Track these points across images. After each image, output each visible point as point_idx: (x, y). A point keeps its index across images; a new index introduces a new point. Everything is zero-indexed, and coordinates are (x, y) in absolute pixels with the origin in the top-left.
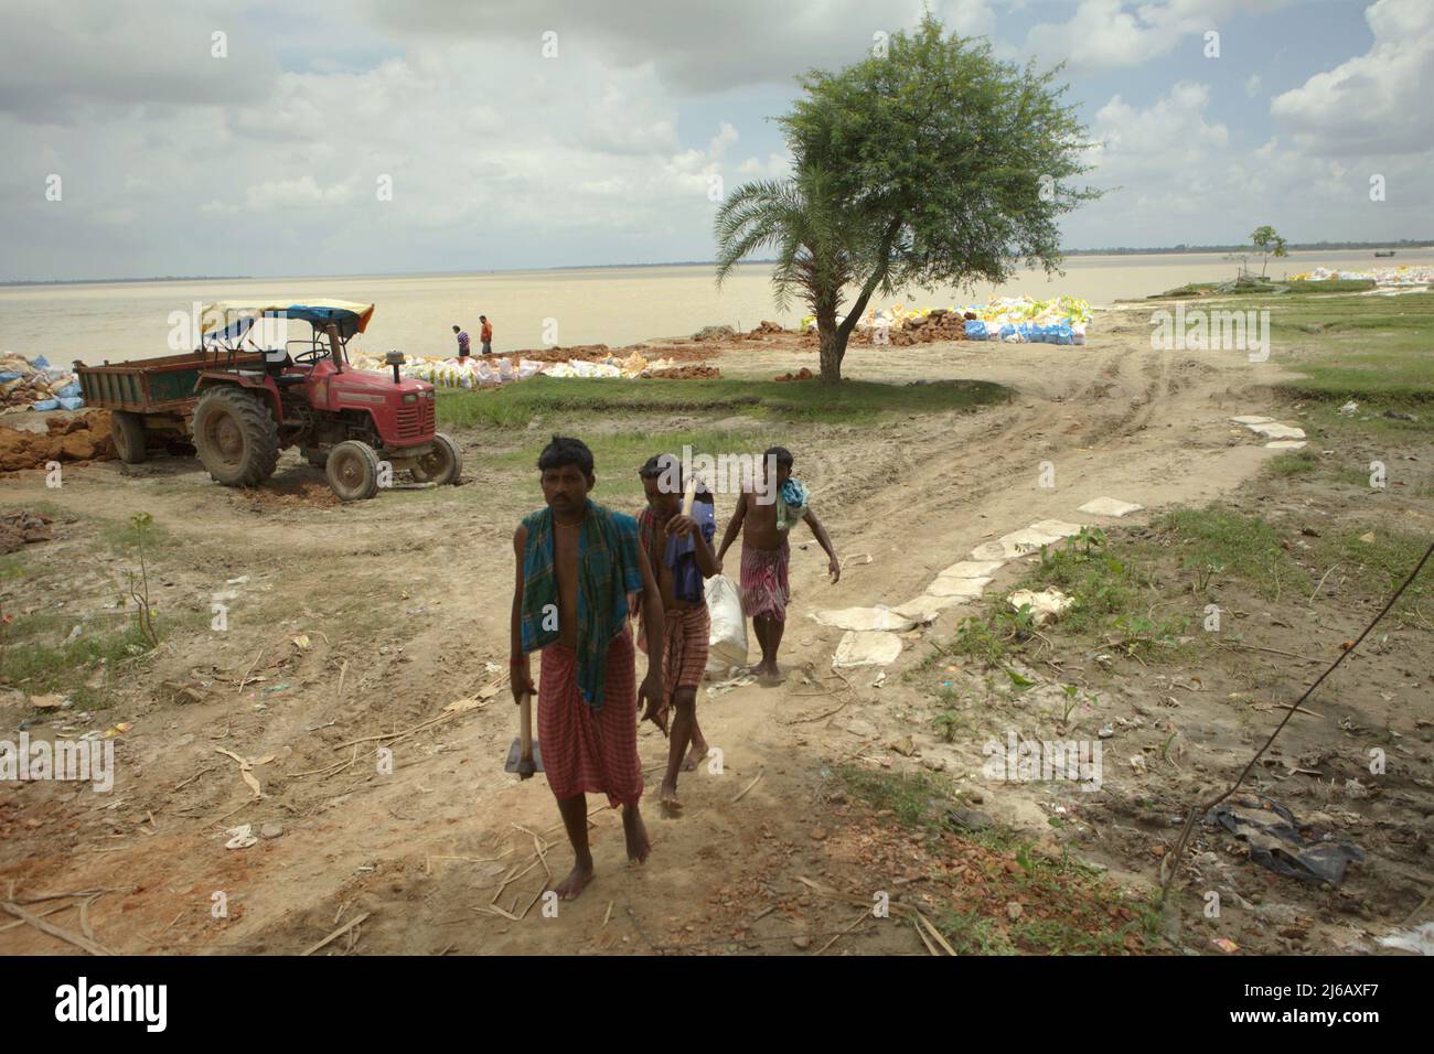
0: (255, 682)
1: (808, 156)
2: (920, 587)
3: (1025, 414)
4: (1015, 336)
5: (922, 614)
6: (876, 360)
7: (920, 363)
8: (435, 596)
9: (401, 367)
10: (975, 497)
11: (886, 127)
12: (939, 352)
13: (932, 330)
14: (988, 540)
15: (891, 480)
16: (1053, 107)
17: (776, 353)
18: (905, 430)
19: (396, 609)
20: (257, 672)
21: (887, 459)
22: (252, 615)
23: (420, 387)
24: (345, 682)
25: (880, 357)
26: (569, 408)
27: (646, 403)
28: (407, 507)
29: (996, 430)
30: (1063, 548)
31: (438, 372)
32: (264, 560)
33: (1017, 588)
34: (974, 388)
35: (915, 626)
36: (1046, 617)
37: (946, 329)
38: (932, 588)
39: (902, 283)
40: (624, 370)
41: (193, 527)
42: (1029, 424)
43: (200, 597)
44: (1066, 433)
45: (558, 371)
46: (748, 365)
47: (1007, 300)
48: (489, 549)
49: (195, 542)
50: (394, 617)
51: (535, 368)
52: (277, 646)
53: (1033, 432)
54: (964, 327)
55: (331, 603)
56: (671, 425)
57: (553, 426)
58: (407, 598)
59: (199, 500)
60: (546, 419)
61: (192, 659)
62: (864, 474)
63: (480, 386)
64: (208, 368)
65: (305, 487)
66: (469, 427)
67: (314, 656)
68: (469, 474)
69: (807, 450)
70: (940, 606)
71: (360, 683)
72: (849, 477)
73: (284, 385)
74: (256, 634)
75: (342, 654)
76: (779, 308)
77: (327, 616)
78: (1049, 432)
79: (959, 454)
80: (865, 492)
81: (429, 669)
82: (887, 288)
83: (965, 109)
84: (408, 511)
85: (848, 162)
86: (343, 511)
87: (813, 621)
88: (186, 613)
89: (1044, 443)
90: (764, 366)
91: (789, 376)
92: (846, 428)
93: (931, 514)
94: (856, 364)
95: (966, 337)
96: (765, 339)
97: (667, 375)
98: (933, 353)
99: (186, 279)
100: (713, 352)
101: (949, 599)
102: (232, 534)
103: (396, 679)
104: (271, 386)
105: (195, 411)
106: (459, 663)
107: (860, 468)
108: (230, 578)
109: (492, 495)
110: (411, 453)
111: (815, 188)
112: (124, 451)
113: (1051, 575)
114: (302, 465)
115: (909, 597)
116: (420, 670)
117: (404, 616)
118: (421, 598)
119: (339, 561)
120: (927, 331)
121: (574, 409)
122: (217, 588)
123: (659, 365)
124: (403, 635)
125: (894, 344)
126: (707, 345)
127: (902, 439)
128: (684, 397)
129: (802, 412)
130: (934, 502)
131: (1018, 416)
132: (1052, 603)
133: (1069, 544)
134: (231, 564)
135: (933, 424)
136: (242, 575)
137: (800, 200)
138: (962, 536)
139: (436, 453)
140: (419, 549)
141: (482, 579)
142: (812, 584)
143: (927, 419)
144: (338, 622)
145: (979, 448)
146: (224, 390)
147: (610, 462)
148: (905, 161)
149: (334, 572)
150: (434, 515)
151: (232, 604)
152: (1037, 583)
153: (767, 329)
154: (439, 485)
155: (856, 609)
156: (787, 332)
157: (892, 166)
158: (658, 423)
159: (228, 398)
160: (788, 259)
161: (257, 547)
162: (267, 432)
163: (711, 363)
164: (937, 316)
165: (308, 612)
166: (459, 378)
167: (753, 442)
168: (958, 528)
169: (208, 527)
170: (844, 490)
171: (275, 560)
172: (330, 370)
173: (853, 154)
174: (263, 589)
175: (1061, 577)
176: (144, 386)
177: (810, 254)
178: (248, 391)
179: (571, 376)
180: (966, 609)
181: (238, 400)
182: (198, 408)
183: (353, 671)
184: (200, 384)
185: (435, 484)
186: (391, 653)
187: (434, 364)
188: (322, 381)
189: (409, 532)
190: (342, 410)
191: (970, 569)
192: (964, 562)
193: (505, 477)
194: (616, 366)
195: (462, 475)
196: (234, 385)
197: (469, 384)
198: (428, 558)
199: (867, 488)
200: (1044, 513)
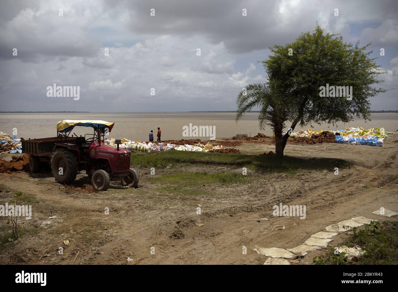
0: (46, 256)
1: (272, 75)
2: (302, 241)
3: (356, 173)
4: (355, 142)
5: (301, 253)
6: (300, 149)
7: (317, 151)
8: (116, 229)
9: (120, 145)
10: (331, 205)
11: (302, 66)
12: (325, 147)
13: (322, 139)
14: (333, 223)
15: (298, 196)
16: (366, 59)
17: (262, 145)
18: (307, 176)
19: (102, 233)
20: (48, 252)
21: (298, 188)
22: (53, 231)
23: (126, 152)
24: (76, 260)
25: (301, 148)
26: (182, 162)
27: (209, 161)
28: (116, 195)
29: (342, 179)
30: (364, 229)
31: (139, 146)
32: (64, 210)
33: (342, 245)
34: (336, 161)
35: (297, 258)
36: (353, 258)
37: (328, 138)
38: (306, 242)
39: (309, 121)
40: (204, 149)
41: (44, 197)
42: (357, 177)
43: (38, 222)
44: (371, 181)
45: (180, 148)
46: (251, 149)
47: (354, 128)
48: (140, 213)
49: (43, 202)
50: (100, 236)
51: (172, 147)
52: (58, 243)
53: (358, 180)
54: (335, 138)
55: (80, 229)
56: (218, 170)
57: (175, 168)
58: (106, 229)
59: (50, 187)
60: (173, 165)
61: (29, 245)
62: (288, 193)
63: (153, 152)
64: (58, 142)
65: (85, 185)
66: (146, 167)
67: (69, 249)
68: (141, 184)
69: (267, 182)
70: (308, 250)
71: (81, 261)
72: (282, 194)
73: (82, 149)
74: (52, 238)
75: (78, 248)
76: (261, 129)
77: (78, 233)
78: (364, 180)
79: (327, 187)
80: (287, 200)
81: (106, 258)
82: (302, 123)
83: (332, 60)
84: (116, 196)
85: (288, 77)
86: (95, 195)
87: (256, 252)
88: (33, 227)
89: (362, 185)
90: (257, 150)
91: (265, 154)
92: (284, 175)
93: (311, 211)
94: (292, 150)
95: (336, 142)
96: (259, 139)
97: (219, 151)
98: (322, 147)
99: (69, 112)
100: (238, 144)
101: (313, 247)
102: (56, 200)
103: (93, 261)
104: (77, 149)
105: (53, 156)
106: (118, 257)
107: (287, 191)
108: (50, 216)
109: (147, 193)
110: (120, 175)
111: (274, 86)
112: (32, 169)
113: (357, 240)
114: (86, 177)
115: (298, 245)
116: (103, 258)
117: (104, 236)
118: (111, 230)
119: (87, 213)
120: (320, 139)
121: (184, 162)
122: (45, 219)
123: (217, 148)
124: (101, 244)
125: (307, 143)
126: (237, 141)
127: (305, 180)
128: (223, 160)
129: (268, 168)
130: (314, 206)
131: (352, 174)
132: (356, 252)
133: (366, 228)
134: (53, 211)
135: (317, 175)
136: (54, 215)
137: (269, 90)
138: (323, 221)
139: (130, 176)
140: (115, 211)
141: (135, 224)
142: (259, 236)
143: (316, 173)
144: (80, 236)
145: (335, 185)
146: (62, 150)
147: (192, 183)
148: (308, 77)
149: (85, 217)
150: (124, 199)
151: (48, 226)
152: (351, 243)
153: (260, 136)
154: (130, 187)
155: (274, 248)
156: (268, 137)
157: (304, 78)
158: (213, 169)
159: (63, 152)
160: (264, 111)
161: (63, 205)
162: (74, 165)
163: (237, 148)
164: (325, 133)
165: (72, 232)
166: (146, 149)
167: (247, 178)
168: (322, 217)
169: (50, 197)
170: (279, 199)
171: (67, 211)
172: (97, 145)
173: (289, 74)
174: (60, 221)
175: (361, 241)
176: (39, 147)
177: (273, 109)
178: (69, 150)
179: (184, 150)
180: (319, 252)
181: (66, 153)
182: (54, 155)
183: (81, 256)
184: (55, 148)
185: (129, 187)
186: (95, 250)
187: (138, 144)
188: (94, 148)
189: (114, 204)
190: (99, 159)
191: (324, 235)
192: (321, 232)
193: (154, 186)
194: (201, 147)
195: (139, 184)
196: (65, 148)
197: (149, 152)
198: (118, 215)
199: (288, 199)
200: (358, 214)
